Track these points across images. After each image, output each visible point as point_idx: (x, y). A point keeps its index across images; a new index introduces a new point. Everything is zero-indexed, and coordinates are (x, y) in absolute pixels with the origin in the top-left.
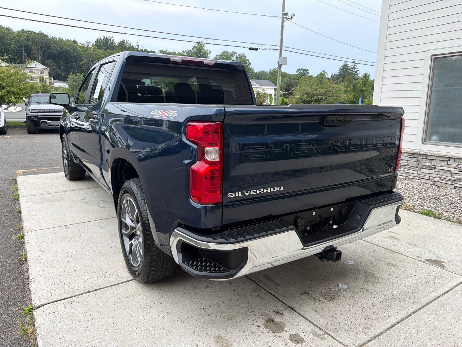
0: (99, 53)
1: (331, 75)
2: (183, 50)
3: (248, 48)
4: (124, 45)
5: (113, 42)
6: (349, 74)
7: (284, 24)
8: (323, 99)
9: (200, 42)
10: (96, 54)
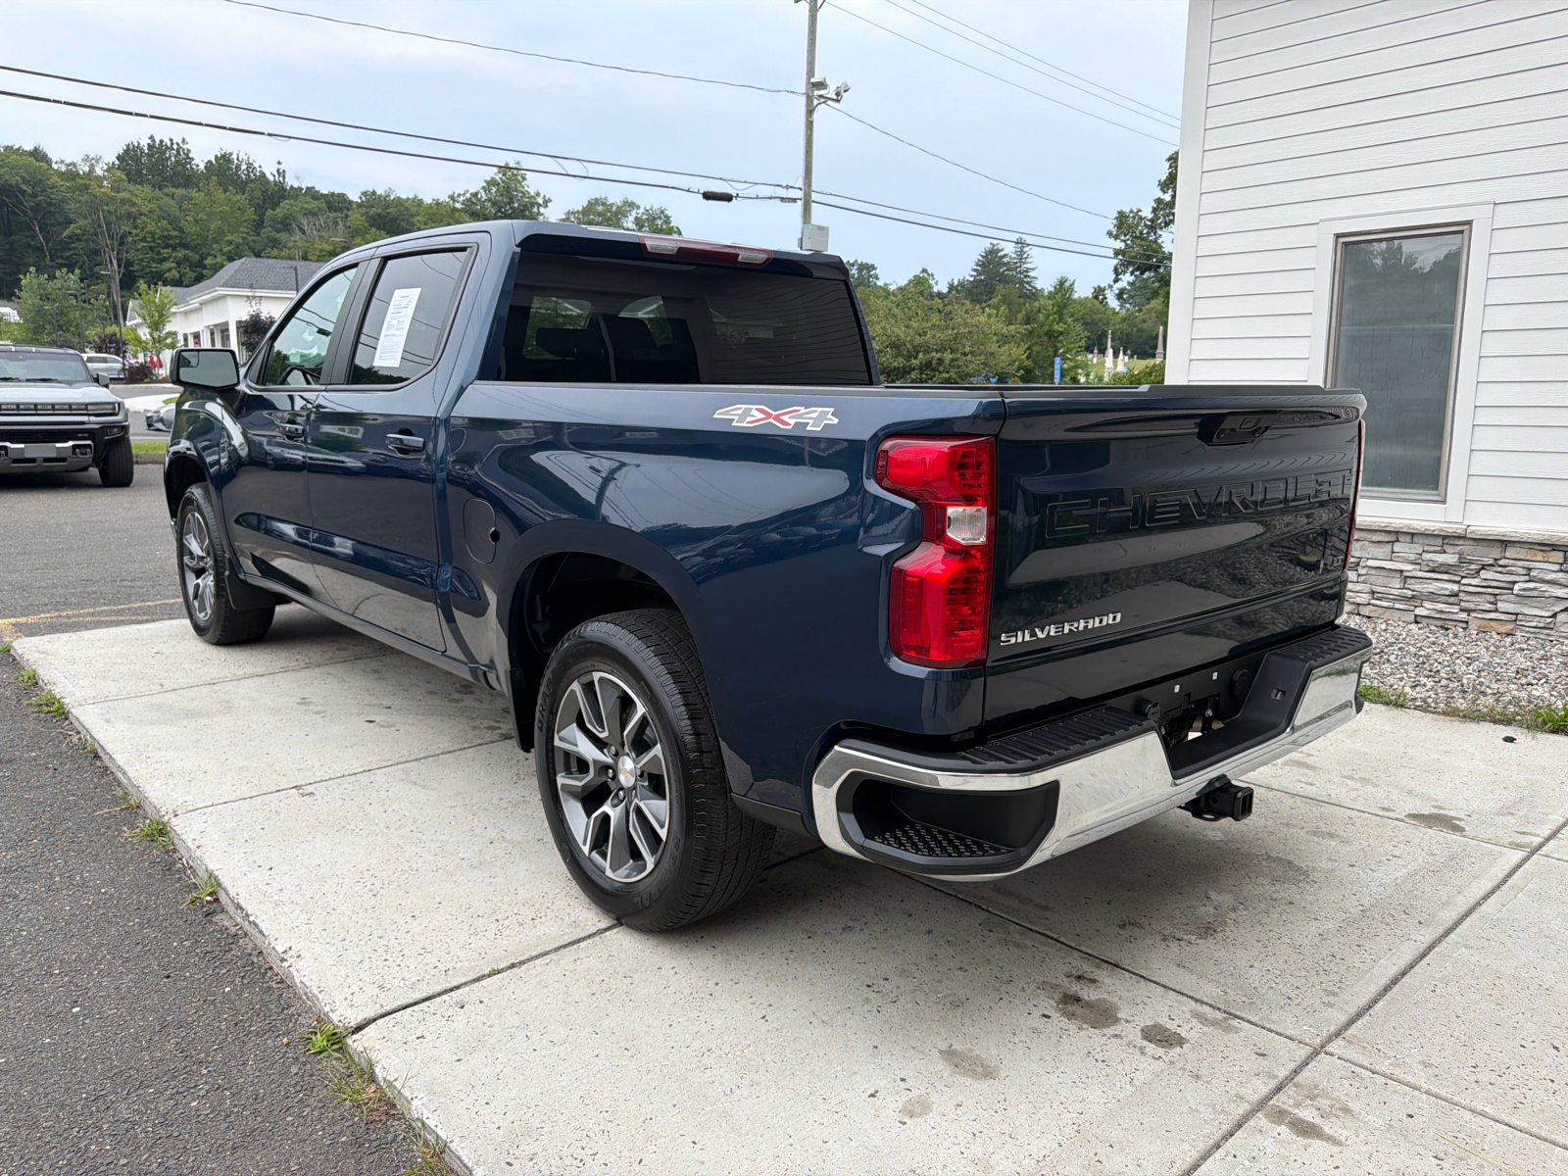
0: (133, 199)
1: (949, 284)
2: (451, 193)
3: (702, 192)
4: (230, 169)
5: (189, 158)
6: (1005, 280)
7: (816, 116)
8: (947, 362)
9: (511, 166)
10: (124, 202)
